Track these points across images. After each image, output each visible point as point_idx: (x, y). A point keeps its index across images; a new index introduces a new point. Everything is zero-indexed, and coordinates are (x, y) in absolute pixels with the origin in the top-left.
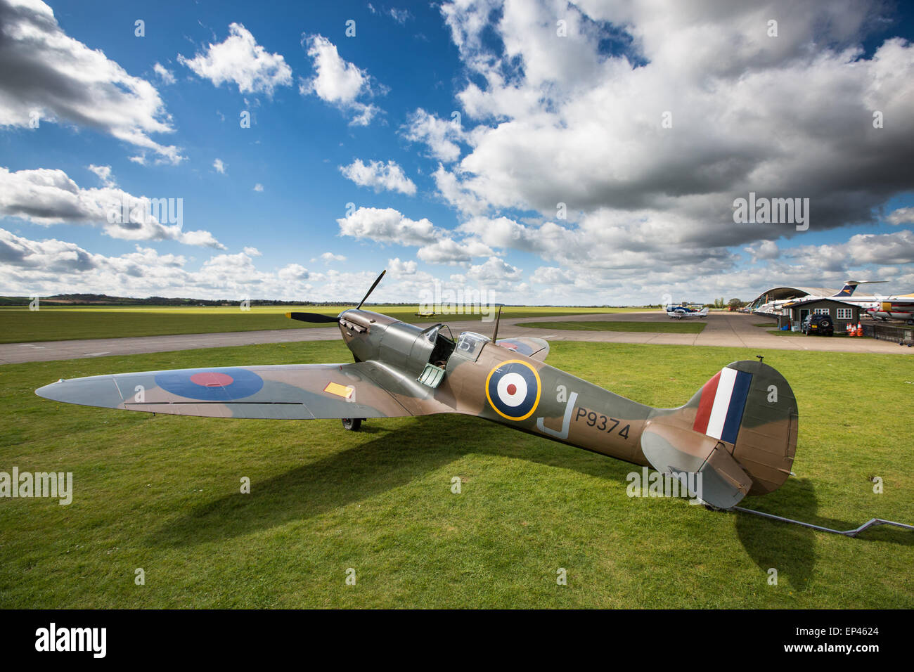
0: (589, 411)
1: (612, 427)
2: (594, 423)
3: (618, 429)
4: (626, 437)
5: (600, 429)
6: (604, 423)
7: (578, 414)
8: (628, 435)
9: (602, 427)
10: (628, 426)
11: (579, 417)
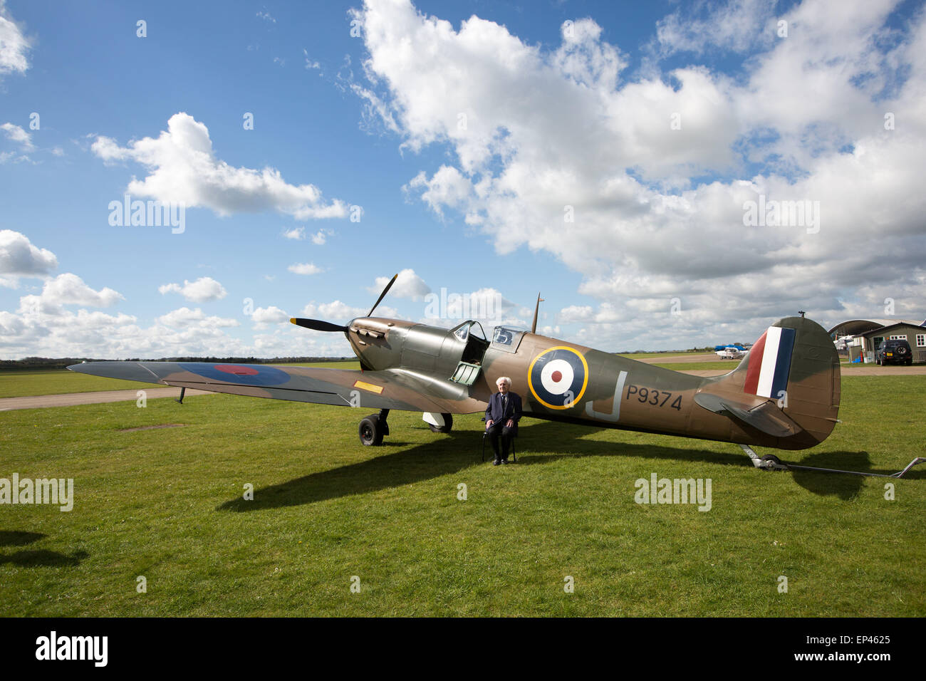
0: (639, 387)
1: (664, 399)
2: (646, 399)
3: (670, 401)
4: (679, 408)
5: (652, 404)
6: (656, 398)
7: (629, 392)
8: (681, 406)
9: (654, 401)
10: (681, 397)
11: (630, 394)
